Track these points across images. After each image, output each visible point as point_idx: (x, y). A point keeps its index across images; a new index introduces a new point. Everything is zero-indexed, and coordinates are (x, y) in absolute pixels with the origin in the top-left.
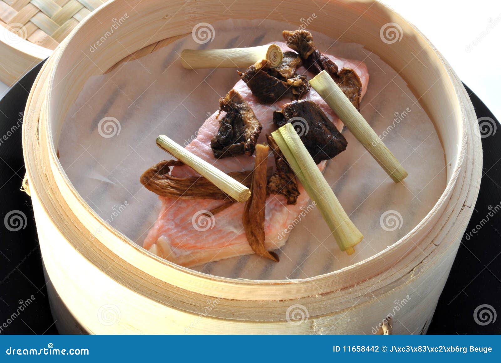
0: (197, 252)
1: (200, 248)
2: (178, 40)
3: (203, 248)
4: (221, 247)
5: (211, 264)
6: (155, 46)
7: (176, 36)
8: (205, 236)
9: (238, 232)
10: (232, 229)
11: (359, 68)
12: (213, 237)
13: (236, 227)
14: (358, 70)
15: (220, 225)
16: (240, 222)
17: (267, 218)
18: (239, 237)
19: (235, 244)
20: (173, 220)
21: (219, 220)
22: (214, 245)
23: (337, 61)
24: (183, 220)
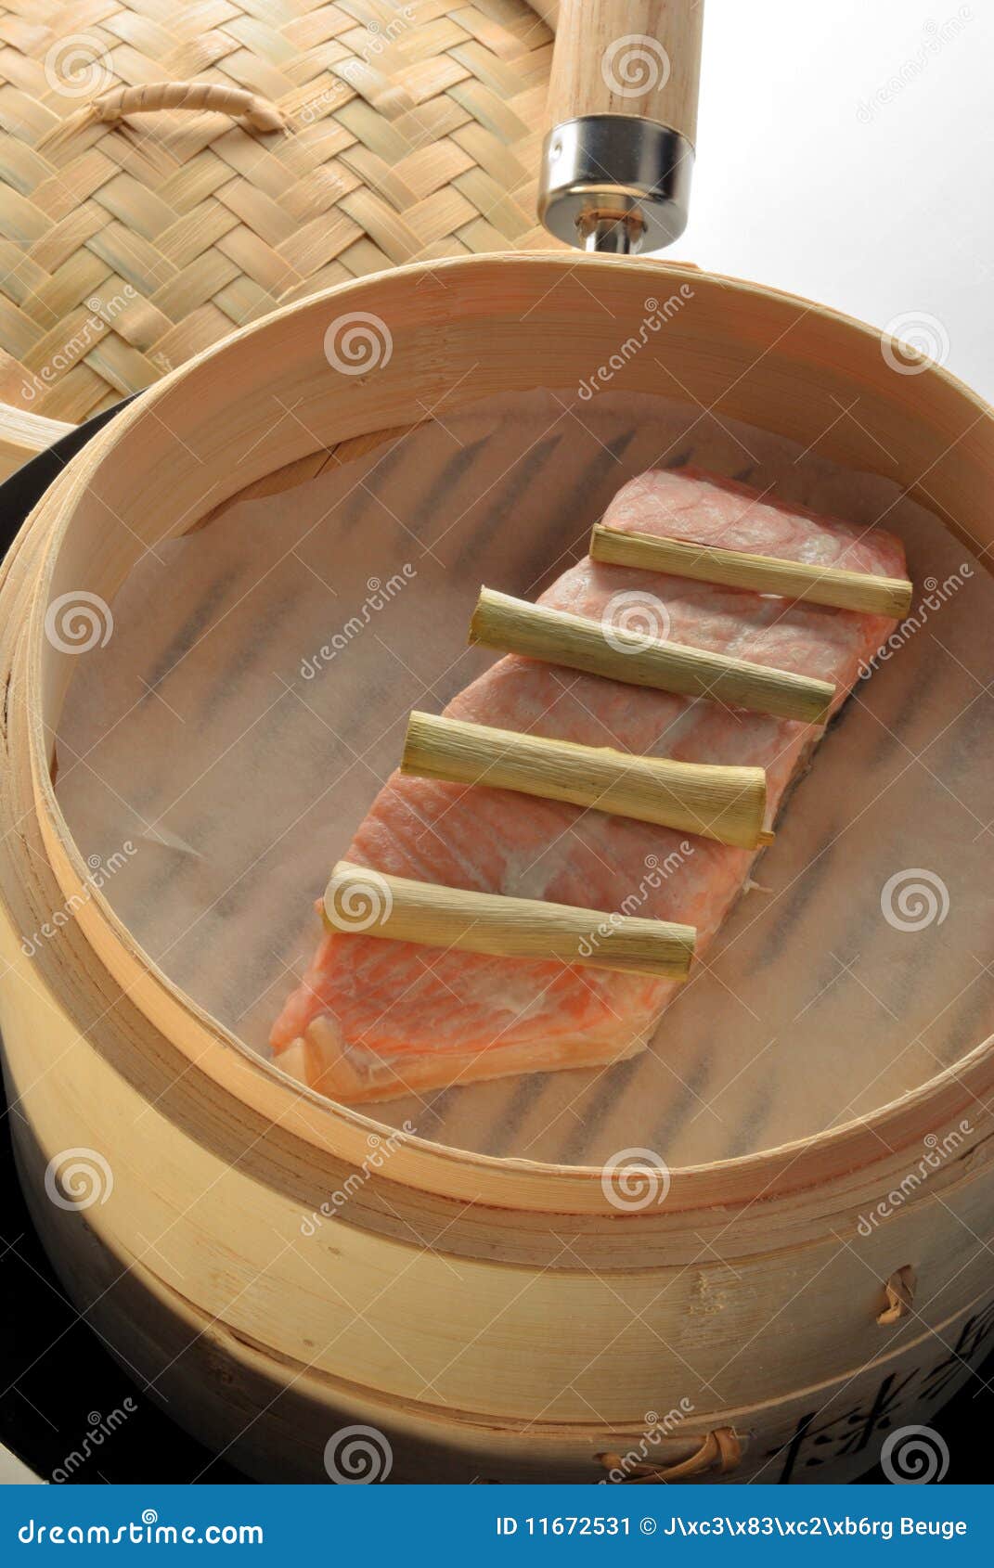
0: (413, 1063)
1: (420, 1052)
2: (392, 441)
3: (426, 1051)
5: (449, 1094)
6: (327, 456)
7: (387, 430)
8: (433, 1021)
9: (523, 1011)
10: (505, 1002)
11: (879, 561)
12: (455, 1022)
13: (519, 999)
14: (878, 567)
15: (475, 992)
16: (531, 985)
17: (601, 980)
18: (524, 1026)
19: (511, 1043)
20: (351, 972)
21: (473, 977)
22: (456, 1046)
23: (822, 537)
24: (377, 972)
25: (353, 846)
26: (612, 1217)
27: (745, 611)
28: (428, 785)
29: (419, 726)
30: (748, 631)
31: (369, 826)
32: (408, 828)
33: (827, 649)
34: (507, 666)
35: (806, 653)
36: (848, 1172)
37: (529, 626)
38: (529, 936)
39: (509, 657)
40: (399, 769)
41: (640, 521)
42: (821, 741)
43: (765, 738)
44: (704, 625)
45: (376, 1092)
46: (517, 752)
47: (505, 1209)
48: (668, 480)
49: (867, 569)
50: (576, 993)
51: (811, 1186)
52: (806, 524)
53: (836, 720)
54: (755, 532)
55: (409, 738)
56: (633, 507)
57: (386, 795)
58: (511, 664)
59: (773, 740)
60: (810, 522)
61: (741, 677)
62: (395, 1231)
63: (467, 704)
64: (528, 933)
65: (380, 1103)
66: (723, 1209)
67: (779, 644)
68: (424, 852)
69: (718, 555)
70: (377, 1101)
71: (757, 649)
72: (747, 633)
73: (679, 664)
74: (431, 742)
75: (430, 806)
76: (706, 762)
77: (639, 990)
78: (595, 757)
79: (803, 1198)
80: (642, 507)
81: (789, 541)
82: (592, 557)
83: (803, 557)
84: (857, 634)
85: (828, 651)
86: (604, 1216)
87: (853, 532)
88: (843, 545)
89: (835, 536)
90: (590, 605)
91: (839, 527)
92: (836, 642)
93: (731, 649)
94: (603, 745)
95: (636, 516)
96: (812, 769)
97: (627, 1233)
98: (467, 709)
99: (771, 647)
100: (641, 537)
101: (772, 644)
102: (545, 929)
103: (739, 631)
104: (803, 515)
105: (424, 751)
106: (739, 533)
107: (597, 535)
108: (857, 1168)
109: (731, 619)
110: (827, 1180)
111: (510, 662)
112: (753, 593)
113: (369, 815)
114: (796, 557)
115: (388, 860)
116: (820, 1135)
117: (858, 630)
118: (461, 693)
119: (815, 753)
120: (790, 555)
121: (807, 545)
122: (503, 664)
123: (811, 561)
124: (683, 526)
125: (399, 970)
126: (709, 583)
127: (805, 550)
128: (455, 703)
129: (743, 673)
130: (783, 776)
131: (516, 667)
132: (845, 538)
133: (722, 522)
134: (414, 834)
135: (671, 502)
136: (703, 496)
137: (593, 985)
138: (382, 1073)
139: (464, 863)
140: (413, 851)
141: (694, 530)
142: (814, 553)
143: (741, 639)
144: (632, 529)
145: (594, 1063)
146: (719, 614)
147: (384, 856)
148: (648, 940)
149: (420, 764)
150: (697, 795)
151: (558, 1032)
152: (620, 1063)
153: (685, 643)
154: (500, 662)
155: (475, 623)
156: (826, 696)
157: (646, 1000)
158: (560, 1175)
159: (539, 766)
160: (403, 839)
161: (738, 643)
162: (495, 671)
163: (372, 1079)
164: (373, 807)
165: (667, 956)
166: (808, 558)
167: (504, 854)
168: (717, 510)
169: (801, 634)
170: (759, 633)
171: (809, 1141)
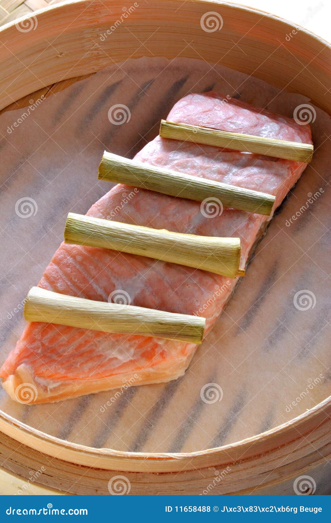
0: (69, 384)
1: (73, 379)
2: (77, 82)
3: (75, 379)
4: (99, 378)
5: (87, 398)
6: (48, 91)
7: (75, 78)
8: (79, 364)
9: (123, 358)
10: (114, 354)
11: (299, 134)
12: (90, 364)
13: (121, 352)
14: (297, 138)
15: (100, 348)
16: (127, 345)
17: (161, 343)
18: (124, 365)
19: (117, 374)
20: (40, 340)
21: (99, 342)
22: (90, 376)
23: (271, 124)
24: (52, 340)
25: (43, 277)
26: (157, 474)
27: (233, 160)
28: (79, 248)
29: (71, 221)
30: (235, 170)
31: (51, 268)
32: (69, 269)
33: (272, 178)
34: (118, 189)
35: (262, 180)
36: (278, 448)
37: (126, 170)
38: (123, 324)
39: (119, 185)
40: (64, 241)
41: (184, 118)
42: (271, 221)
43: (242, 222)
44: (213, 168)
45: (52, 398)
46: (119, 232)
47: (104, 470)
48: (199, 98)
49: (292, 139)
50: (149, 349)
51: (259, 456)
52: (264, 118)
53: (278, 211)
54: (239, 122)
55: (67, 227)
56: (181, 111)
57: (58, 253)
58: (120, 188)
59: (246, 223)
60: (266, 117)
61: (229, 193)
62: (47, 482)
63: (99, 208)
64: (123, 322)
65: (55, 403)
66: (214, 469)
67: (249, 176)
68: (76, 280)
69: (221, 133)
70: (53, 402)
71: (239, 179)
72: (234, 171)
73: (199, 188)
74: (77, 228)
75: (79, 258)
76: (212, 235)
77: (179, 348)
78: (158, 234)
79: (255, 462)
80: (186, 111)
81: (256, 126)
82: (161, 136)
83: (262, 134)
84: (287, 170)
85: (273, 179)
86: (153, 473)
87: (287, 121)
88: (281, 127)
89: (277, 123)
90: (159, 159)
91: (281, 119)
92: (277, 175)
93: (226, 179)
94: (162, 228)
95: (183, 115)
96: (267, 234)
97: (165, 483)
98: (99, 210)
99: (245, 178)
100: (184, 126)
101: (245, 176)
102: (131, 320)
103: (230, 170)
104: (263, 113)
105: (74, 233)
106: (231, 123)
107: (162, 125)
108: (283, 446)
109: (226, 164)
110: (267, 452)
111: (120, 187)
112: (238, 152)
113: (51, 262)
114: (258, 134)
115: (59, 285)
116: (262, 434)
117: (288, 168)
118: (96, 202)
119: (268, 226)
120: (256, 133)
121: (264, 128)
122: (116, 188)
123: (266, 135)
124: (205, 120)
125: (64, 338)
126: (216, 147)
127: (263, 130)
128: (93, 208)
129: (230, 191)
130: (251, 240)
131: (123, 190)
132: (283, 124)
133: (224, 118)
134: (71, 272)
135: (200, 109)
136: (215, 105)
137: (156, 345)
138: (55, 390)
139: (95, 286)
140: (71, 280)
141: (210, 122)
142: (267, 132)
143: (231, 174)
144: (180, 122)
145: (158, 382)
146: (221, 162)
147: (57, 283)
148: (181, 325)
149: (72, 239)
150: (206, 252)
151: (140, 368)
152: (172, 381)
153: (204, 177)
154: (115, 188)
155: (100, 169)
156: (271, 202)
157: (183, 352)
158: (128, 458)
159: (130, 239)
160: (66, 274)
161: (230, 176)
162: (112, 192)
163: (49, 392)
164: (53, 259)
165: (191, 334)
166: (265, 134)
167: (114, 281)
168: (221, 112)
169: (260, 171)
170: (240, 170)
171: (257, 437)
